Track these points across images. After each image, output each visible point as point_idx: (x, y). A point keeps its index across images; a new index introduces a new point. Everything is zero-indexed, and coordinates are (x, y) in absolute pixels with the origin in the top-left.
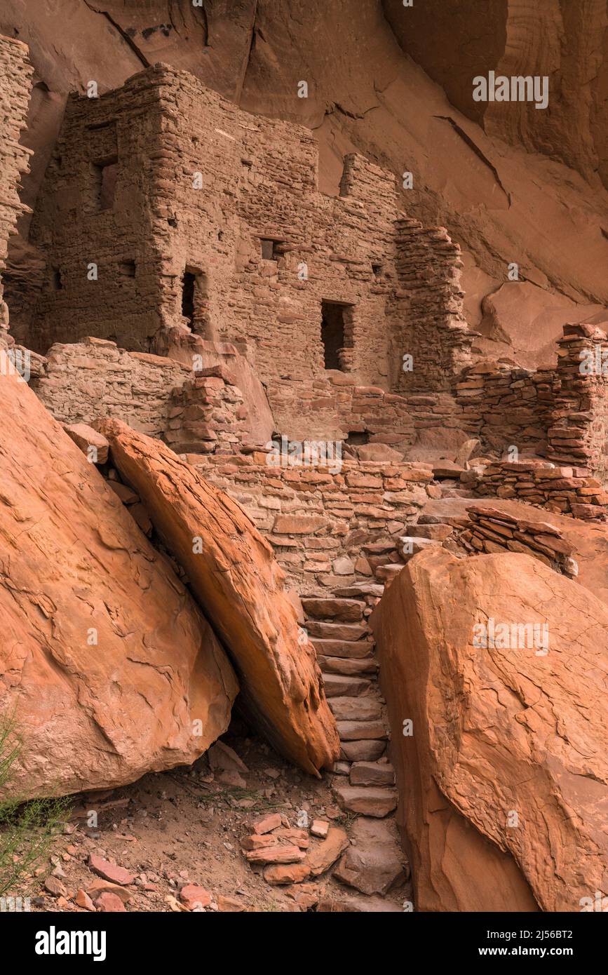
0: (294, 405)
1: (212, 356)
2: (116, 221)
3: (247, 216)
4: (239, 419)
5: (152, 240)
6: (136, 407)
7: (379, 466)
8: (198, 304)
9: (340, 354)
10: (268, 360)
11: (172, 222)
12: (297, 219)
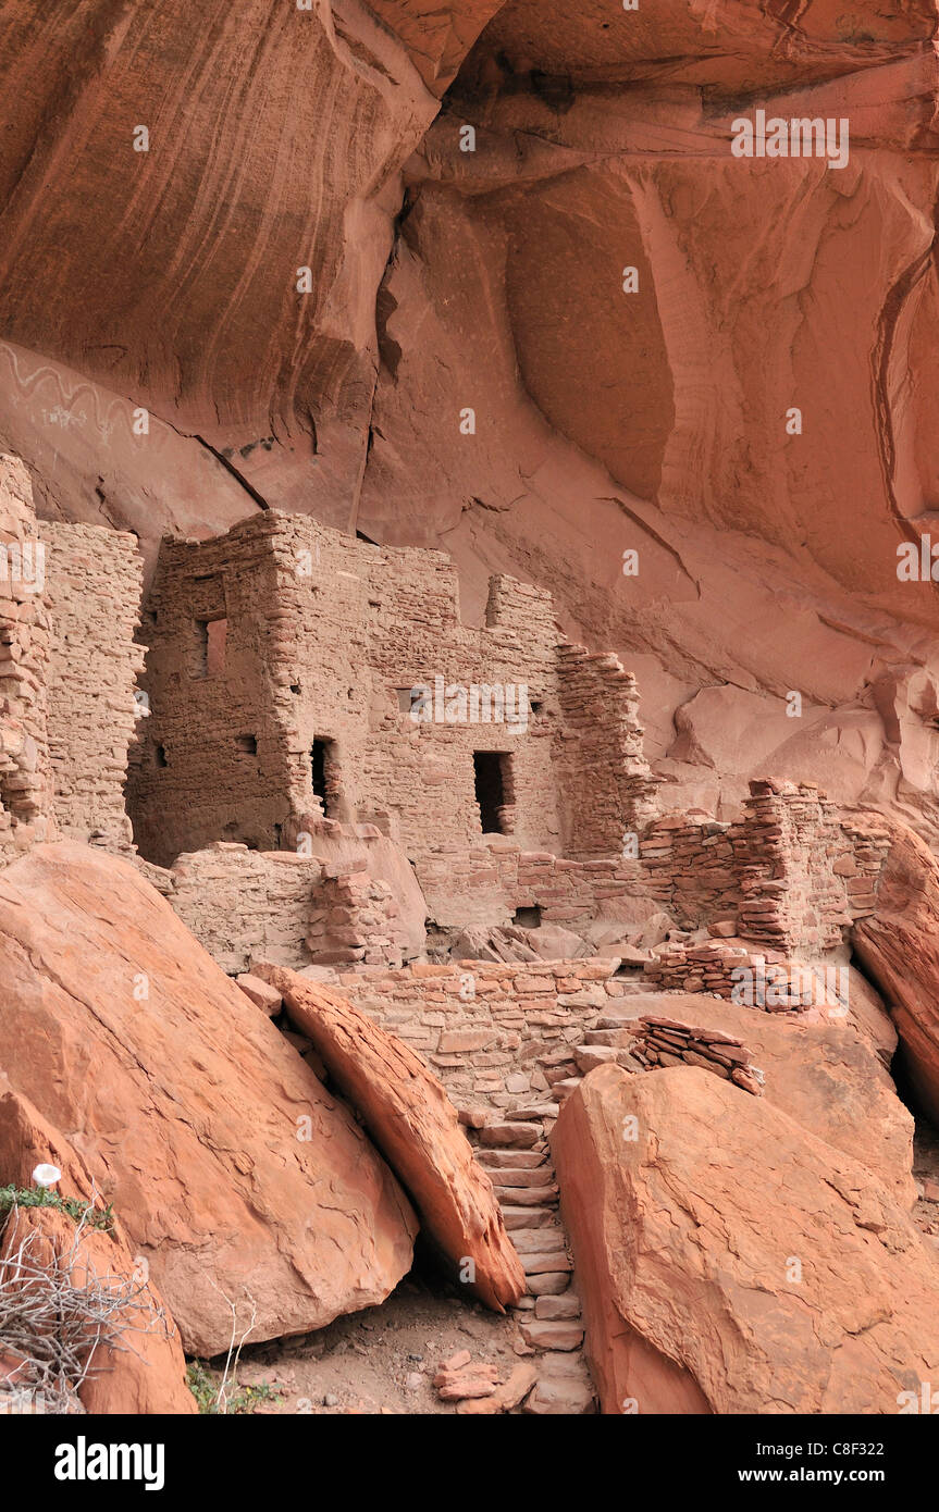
0: (448, 883)
1: (352, 841)
2: (230, 689)
3: (379, 664)
4: (389, 917)
5: (274, 712)
6: (272, 914)
7: (551, 966)
8: (329, 776)
9: (501, 813)
10: (414, 831)
11: (295, 689)
12: (438, 661)
